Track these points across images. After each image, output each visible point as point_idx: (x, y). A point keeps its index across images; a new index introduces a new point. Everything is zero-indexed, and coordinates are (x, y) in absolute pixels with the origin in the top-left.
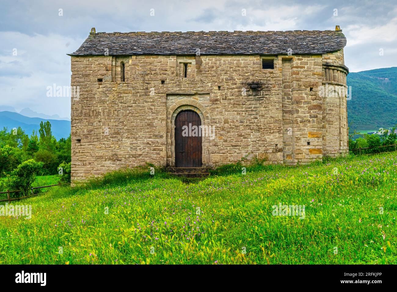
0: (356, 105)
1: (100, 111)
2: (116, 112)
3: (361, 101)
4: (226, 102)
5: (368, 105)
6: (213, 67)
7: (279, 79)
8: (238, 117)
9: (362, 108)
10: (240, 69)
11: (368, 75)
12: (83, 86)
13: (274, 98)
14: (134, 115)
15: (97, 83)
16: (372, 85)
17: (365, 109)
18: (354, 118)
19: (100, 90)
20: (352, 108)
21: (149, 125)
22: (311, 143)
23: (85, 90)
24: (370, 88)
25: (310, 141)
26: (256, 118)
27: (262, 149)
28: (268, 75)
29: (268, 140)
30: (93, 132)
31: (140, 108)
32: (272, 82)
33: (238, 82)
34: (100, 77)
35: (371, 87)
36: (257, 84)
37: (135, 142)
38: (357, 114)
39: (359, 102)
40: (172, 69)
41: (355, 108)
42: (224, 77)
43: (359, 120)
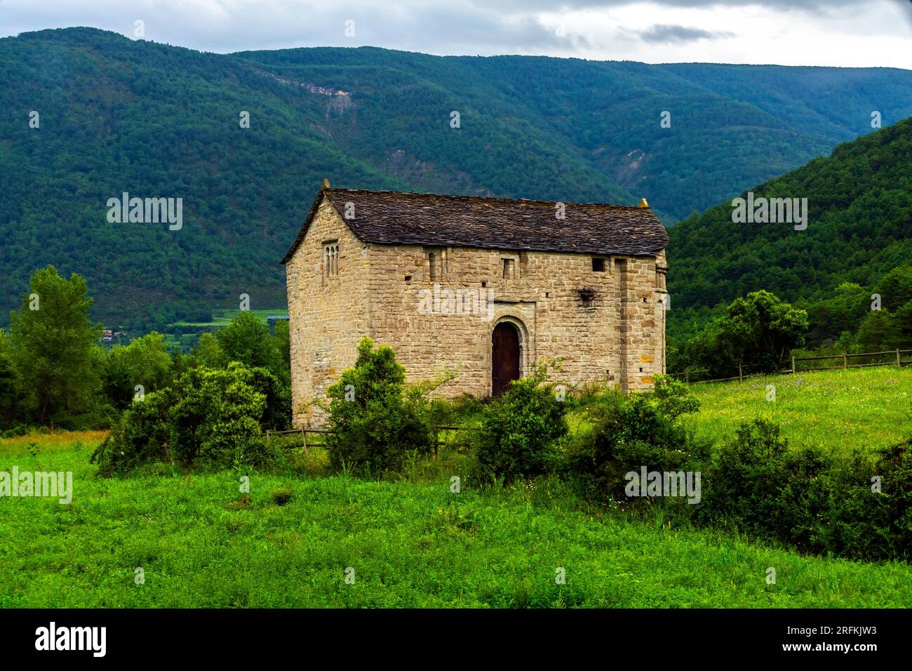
0: (223, 197)
1: (408, 321)
2: (428, 324)
3: (244, 182)
4: (555, 314)
5: (271, 202)
6: (540, 267)
7: (612, 285)
8: (567, 334)
9: (245, 214)
10: (570, 271)
11: (270, 70)
12: (388, 286)
13: (607, 311)
14: (449, 327)
15: (405, 282)
16: (286, 112)
17: (260, 218)
18: (215, 255)
19: (409, 292)
20: (206, 209)
21: (467, 342)
22: (643, 370)
23: (390, 291)
24: (278, 129)
25: (643, 366)
26: (587, 336)
27: (592, 377)
28: (600, 280)
29: (599, 364)
30: (400, 351)
31: (458, 319)
32: (604, 290)
33: (568, 287)
34: (408, 274)
35: (283, 126)
36: (589, 291)
37: (451, 364)
38: (224, 234)
39: (234, 183)
40: (495, 268)
41: (218, 210)
42: (552, 281)
43: (232, 265)
